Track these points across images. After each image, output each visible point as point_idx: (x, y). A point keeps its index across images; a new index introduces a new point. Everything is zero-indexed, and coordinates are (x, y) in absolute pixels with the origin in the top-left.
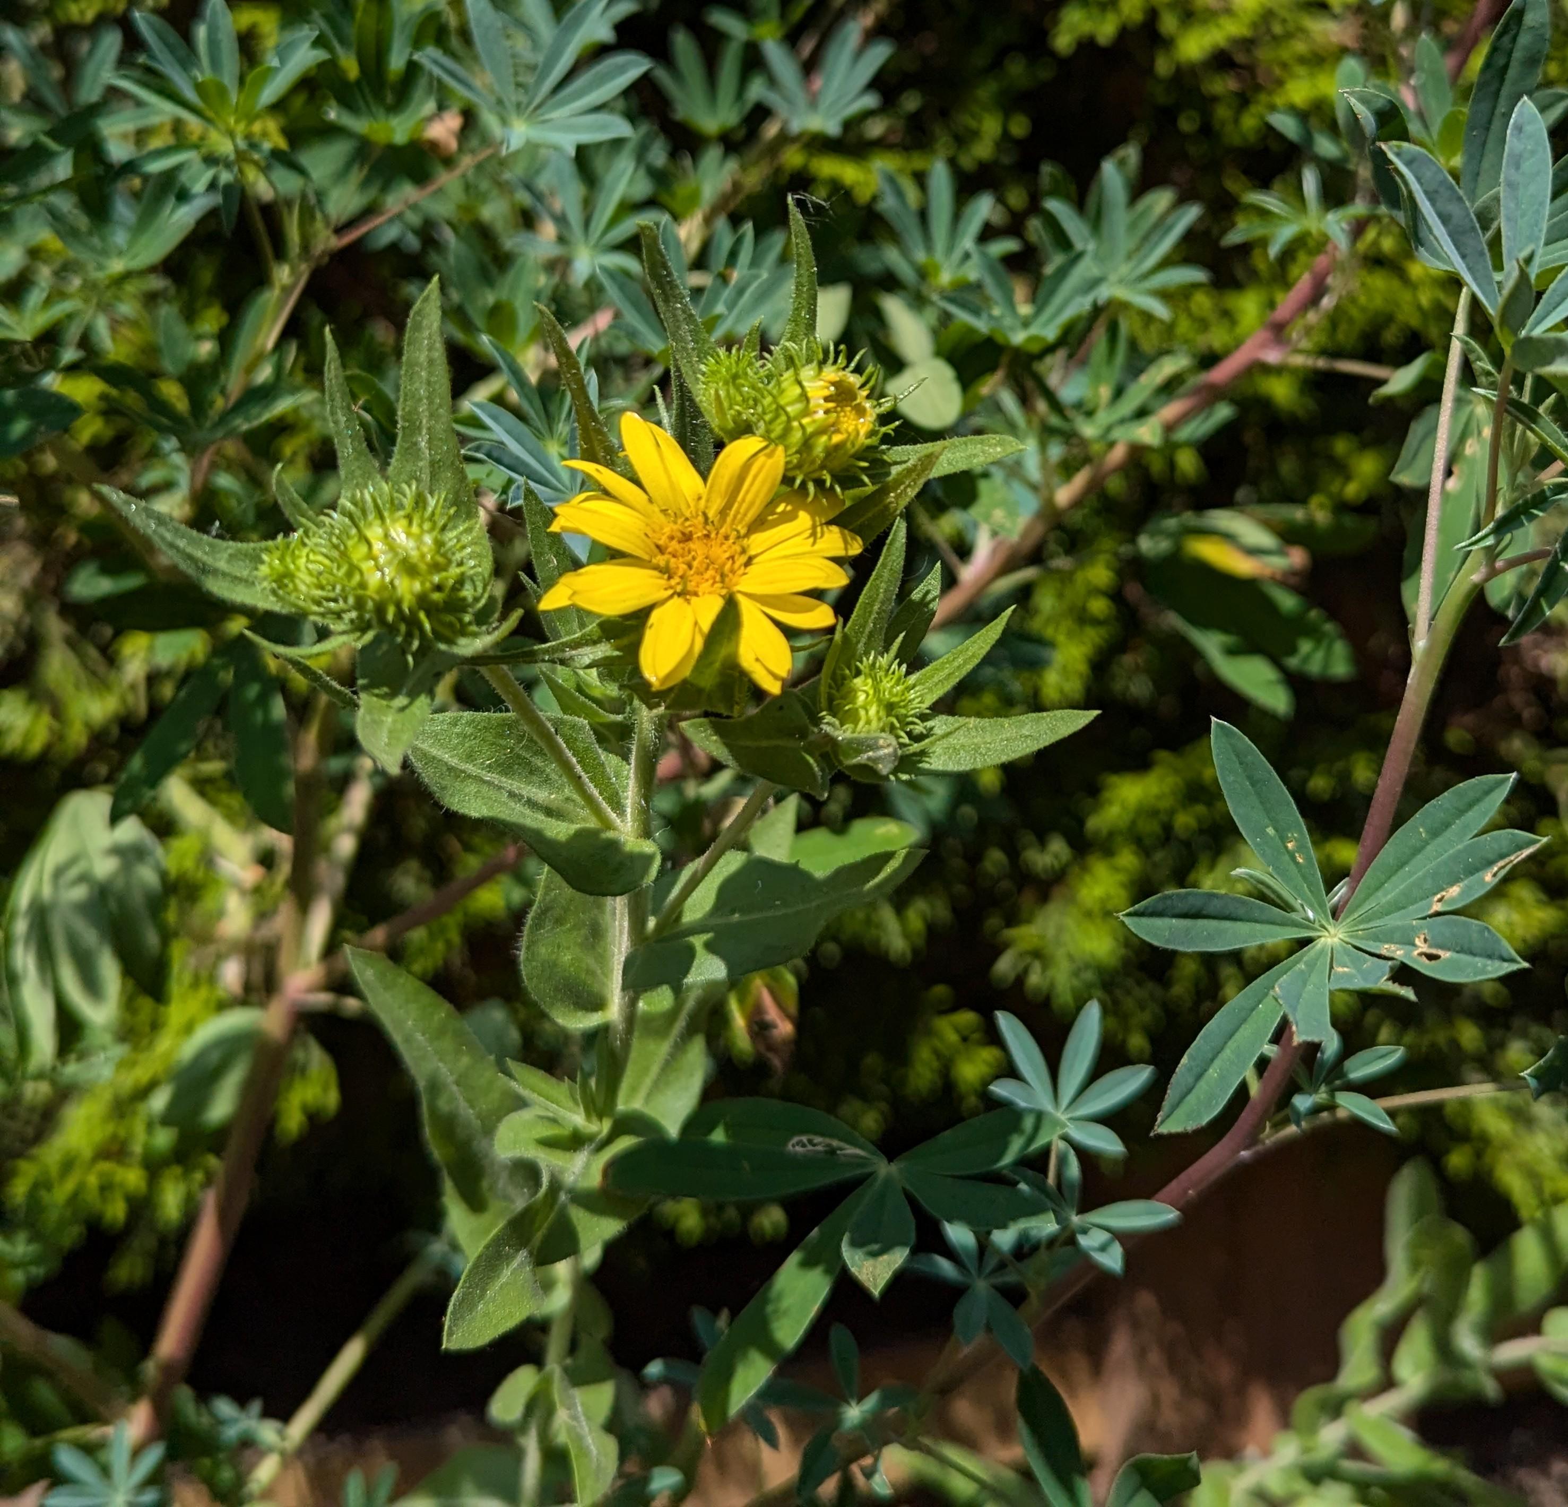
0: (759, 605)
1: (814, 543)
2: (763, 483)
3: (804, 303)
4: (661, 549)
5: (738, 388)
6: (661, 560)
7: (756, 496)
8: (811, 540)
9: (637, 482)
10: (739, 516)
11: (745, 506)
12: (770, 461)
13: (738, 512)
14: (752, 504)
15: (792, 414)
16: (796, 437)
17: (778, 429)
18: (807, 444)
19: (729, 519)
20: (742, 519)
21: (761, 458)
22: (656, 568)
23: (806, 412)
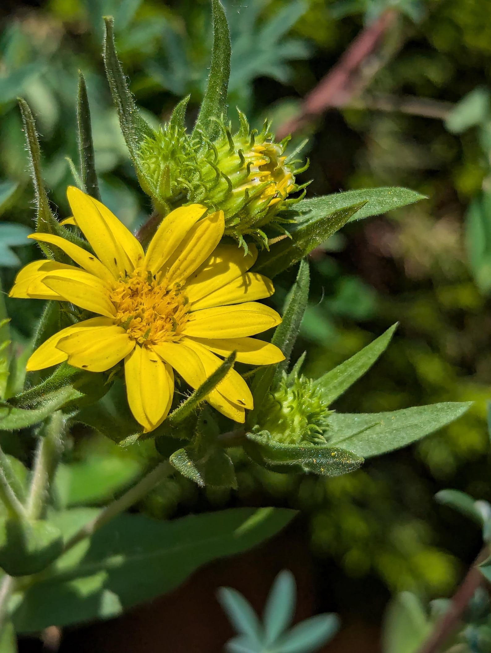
0: (208, 347)
1: (246, 290)
2: (207, 242)
3: (219, 81)
4: (117, 306)
5: (178, 162)
6: (123, 316)
7: (198, 254)
8: (244, 288)
9: (89, 249)
10: (178, 272)
11: (185, 263)
12: (213, 225)
13: (178, 268)
14: (193, 261)
15: (233, 182)
16: (237, 202)
17: (219, 196)
18: (245, 209)
19: (168, 275)
20: (181, 275)
21: (206, 223)
22: (119, 323)
23: (244, 181)
